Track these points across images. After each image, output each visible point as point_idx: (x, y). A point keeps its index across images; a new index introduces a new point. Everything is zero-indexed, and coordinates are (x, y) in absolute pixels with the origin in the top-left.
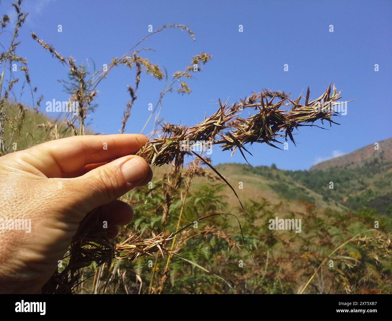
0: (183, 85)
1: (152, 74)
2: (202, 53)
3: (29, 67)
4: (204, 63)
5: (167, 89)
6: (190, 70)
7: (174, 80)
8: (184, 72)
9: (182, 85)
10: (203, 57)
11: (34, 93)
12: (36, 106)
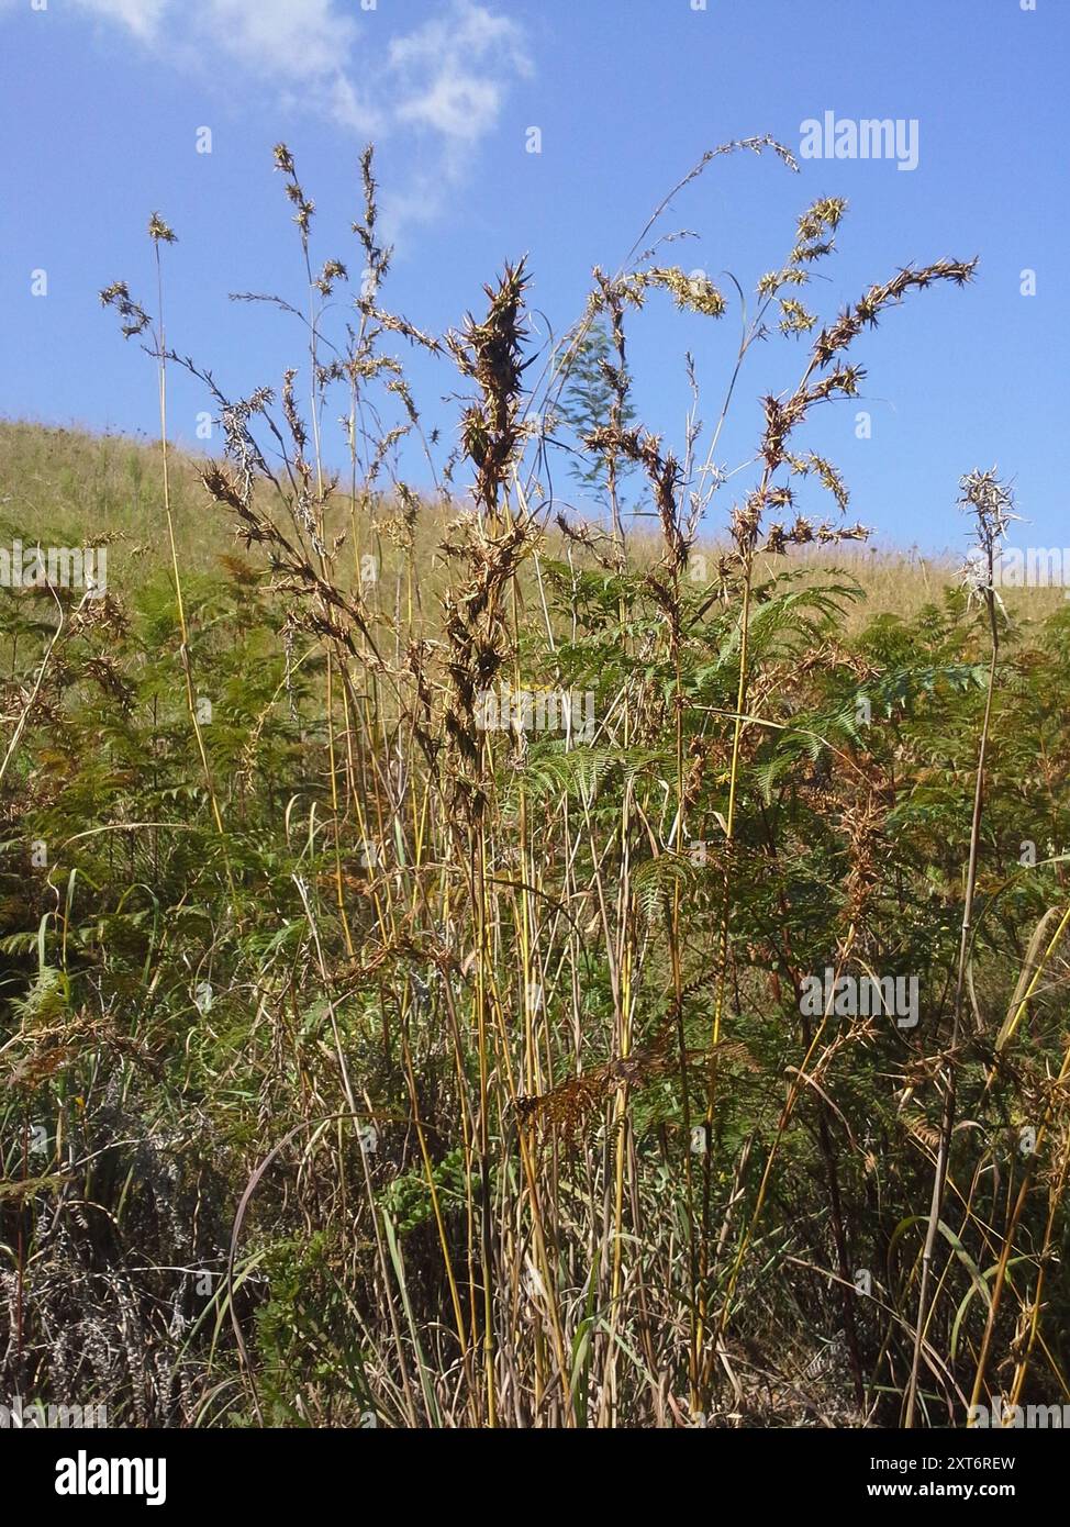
0: (790, 307)
1: (694, 308)
2: (820, 201)
3: (409, 379)
4: (834, 224)
5: (751, 332)
6: (800, 259)
7: (763, 302)
8: (786, 272)
9: (786, 310)
10: (825, 211)
11: (433, 446)
12: (443, 481)
